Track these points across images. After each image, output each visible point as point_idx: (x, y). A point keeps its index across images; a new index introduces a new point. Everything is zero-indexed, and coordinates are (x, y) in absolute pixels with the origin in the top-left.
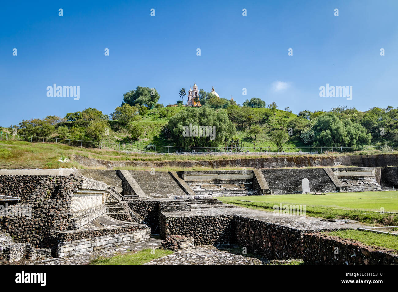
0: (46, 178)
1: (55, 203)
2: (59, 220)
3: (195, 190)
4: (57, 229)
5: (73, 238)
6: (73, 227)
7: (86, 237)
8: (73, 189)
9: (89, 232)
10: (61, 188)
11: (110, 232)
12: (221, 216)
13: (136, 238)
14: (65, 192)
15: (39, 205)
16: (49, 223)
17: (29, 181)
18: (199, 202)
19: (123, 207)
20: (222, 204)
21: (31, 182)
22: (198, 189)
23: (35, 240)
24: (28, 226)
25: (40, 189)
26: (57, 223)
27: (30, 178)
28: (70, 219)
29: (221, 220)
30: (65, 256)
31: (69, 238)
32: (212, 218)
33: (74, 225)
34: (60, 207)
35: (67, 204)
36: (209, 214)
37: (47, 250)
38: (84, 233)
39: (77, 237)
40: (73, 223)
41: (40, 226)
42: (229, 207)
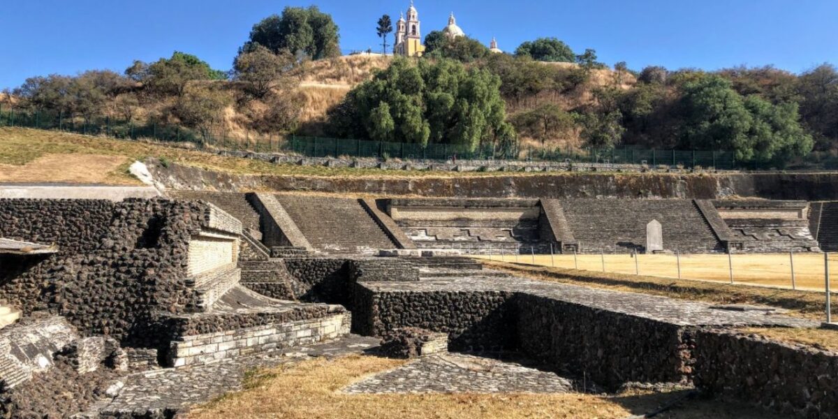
0: (130, 204)
1: (156, 257)
2: (167, 290)
3: (414, 238)
4: (164, 309)
5: (200, 329)
6: (197, 306)
7: (227, 327)
8: (191, 228)
9: (230, 317)
10: (166, 225)
11: (272, 318)
12: (487, 293)
13: (323, 332)
14: (176, 233)
15: (122, 258)
16: (147, 297)
17: (74, 211)
18: (433, 262)
19: (277, 270)
20: (481, 269)
21: (78, 215)
22: (422, 236)
23: (120, 332)
24: (103, 303)
25: (120, 226)
26: (163, 297)
27: (76, 204)
28: (189, 290)
29: (488, 300)
30: (185, 365)
31: (192, 328)
32: (469, 297)
33: (198, 302)
34: (168, 264)
35: (181, 258)
36: (461, 289)
37: (148, 351)
38: (220, 318)
39: (207, 327)
40: (196, 297)
41: (127, 303)
42: (496, 275)
